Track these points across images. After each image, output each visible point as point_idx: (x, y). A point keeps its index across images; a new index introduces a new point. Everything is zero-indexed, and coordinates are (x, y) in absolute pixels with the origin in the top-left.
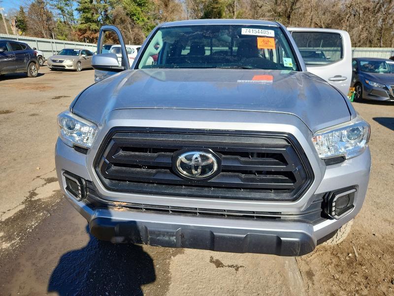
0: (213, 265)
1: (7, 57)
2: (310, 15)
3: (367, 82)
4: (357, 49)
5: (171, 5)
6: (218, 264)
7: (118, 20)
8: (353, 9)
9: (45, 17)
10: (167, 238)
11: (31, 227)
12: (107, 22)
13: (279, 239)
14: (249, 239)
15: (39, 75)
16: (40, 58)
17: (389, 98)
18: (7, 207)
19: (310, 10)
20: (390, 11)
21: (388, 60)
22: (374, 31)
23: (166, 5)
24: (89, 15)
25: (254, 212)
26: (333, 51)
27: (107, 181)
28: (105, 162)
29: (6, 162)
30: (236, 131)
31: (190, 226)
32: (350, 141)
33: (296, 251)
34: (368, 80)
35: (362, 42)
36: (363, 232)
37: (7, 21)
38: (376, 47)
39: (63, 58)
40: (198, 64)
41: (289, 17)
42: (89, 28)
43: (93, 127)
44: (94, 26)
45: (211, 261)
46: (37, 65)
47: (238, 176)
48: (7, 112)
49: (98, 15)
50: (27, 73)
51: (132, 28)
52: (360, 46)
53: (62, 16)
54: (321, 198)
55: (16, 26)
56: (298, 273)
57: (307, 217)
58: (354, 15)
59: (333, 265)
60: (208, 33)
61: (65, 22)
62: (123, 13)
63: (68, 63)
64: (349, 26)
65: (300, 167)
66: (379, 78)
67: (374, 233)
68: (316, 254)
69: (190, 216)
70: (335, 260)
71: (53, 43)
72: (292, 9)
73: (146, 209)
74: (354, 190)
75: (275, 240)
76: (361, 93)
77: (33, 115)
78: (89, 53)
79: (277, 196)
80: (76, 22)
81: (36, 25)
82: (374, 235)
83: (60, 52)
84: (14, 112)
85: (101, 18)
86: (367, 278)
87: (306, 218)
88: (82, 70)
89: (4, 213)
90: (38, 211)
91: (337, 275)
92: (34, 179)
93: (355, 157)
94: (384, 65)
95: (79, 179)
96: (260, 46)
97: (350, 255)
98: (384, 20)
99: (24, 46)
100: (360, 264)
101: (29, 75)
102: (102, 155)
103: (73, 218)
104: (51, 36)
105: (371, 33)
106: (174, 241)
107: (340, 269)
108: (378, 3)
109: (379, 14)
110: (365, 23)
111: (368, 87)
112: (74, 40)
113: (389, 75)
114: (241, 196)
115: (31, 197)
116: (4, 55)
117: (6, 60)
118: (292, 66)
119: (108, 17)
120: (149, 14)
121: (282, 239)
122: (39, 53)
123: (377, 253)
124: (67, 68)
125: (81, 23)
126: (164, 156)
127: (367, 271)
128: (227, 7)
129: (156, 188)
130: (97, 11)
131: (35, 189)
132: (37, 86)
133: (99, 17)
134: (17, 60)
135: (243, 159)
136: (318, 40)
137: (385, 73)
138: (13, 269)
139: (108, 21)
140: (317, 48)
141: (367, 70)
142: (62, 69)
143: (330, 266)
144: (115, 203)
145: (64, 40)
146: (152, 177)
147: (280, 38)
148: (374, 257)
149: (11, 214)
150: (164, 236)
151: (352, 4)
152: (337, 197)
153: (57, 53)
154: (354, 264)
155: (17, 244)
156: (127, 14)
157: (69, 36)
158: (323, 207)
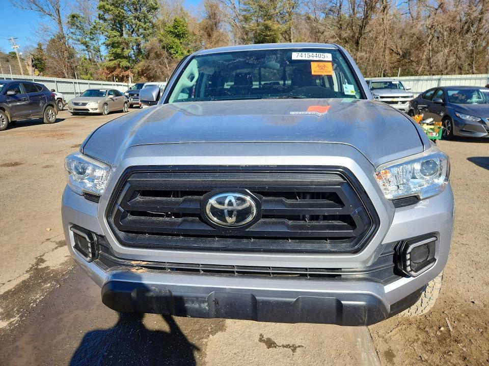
0: (264, 346)
1: (20, 100)
2: (383, 40)
3: (458, 115)
4: (444, 77)
5: (215, 35)
6: (270, 344)
7: (152, 55)
8: (435, 31)
9: (66, 54)
10: (196, 306)
11: (35, 301)
12: (140, 58)
13: (339, 303)
14: (300, 304)
15: (58, 120)
16: (59, 101)
17: (487, 134)
18: (8, 276)
19: (383, 34)
20: (481, 31)
21: (483, 88)
22: (463, 55)
23: (209, 35)
24: (119, 51)
25: (306, 269)
26: (414, 80)
27: (122, 234)
28: (118, 209)
29: (11, 222)
30: (278, 166)
31: (225, 289)
32: (425, 177)
33: (362, 319)
34: (459, 112)
35: (449, 68)
36: (458, 299)
37: (22, 60)
38: (468, 74)
39: (86, 100)
40: (241, 96)
41: (357, 43)
42: (119, 65)
43: (106, 169)
44: (124, 63)
45: (261, 340)
46: (55, 109)
47: (284, 223)
48: (16, 164)
49: (129, 51)
50: (43, 118)
51: (169, 63)
52: (447, 74)
53: (87, 52)
54: (391, 249)
55: (33, 66)
56: (374, 354)
57: (375, 274)
58: (438, 38)
59: (420, 342)
60: (252, 59)
61: (90, 60)
62: (158, 46)
63: (92, 105)
64: (432, 51)
65: (360, 209)
66: (473, 110)
67: (473, 300)
68: (397, 329)
69: (226, 276)
70: (422, 337)
71: (75, 83)
72: (360, 34)
73: (172, 269)
74: (433, 239)
75: (334, 304)
76: (451, 129)
77: (47, 166)
78: (117, 94)
79: (334, 247)
80: (103, 58)
81: (55, 63)
82: (473, 302)
83: (84, 94)
84: (24, 163)
85: (132, 52)
86: (465, 359)
87: (374, 276)
88: (108, 114)
89: (3, 284)
90: (45, 281)
91: (424, 355)
92: (43, 243)
93: (433, 196)
94: (479, 94)
95: (89, 234)
96: (315, 71)
97: (442, 329)
98: (474, 42)
99: (40, 87)
100: (456, 341)
101: (45, 120)
102: (116, 202)
103: (88, 288)
104: (74, 76)
105: (459, 58)
106: (205, 309)
107: (429, 348)
108: (466, 23)
109: (468, 36)
110: (451, 45)
111: (460, 121)
112: (102, 80)
113: (484, 105)
114: (289, 248)
115: (37, 264)
116: (16, 98)
117: (18, 104)
118: (354, 94)
119: (141, 52)
120: (189, 46)
121: (343, 302)
122: (58, 95)
123: (477, 326)
124: (91, 111)
125: (110, 60)
126: (190, 201)
127: (464, 349)
128: (282, 34)
129: (182, 241)
130: (127, 44)
131: (43, 255)
132: (54, 133)
133: (130, 52)
134: (30, 104)
135: (289, 201)
136: (396, 69)
137: (479, 103)
138: (9, 354)
139: (141, 56)
140: (394, 78)
141: (457, 101)
142: (85, 113)
143: (415, 344)
144: (133, 262)
145: (89, 79)
146: (177, 227)
147: (339, 62)
148: (474, 331)
149: (11, 286)
150: (193, 303)
151: (434, 24)
152: (411, 247)
153: (79, 95)
154: (448, 340)
155: (16, 323)
156: (164, 48)
157: (95, 75)
158: (394, 261)
